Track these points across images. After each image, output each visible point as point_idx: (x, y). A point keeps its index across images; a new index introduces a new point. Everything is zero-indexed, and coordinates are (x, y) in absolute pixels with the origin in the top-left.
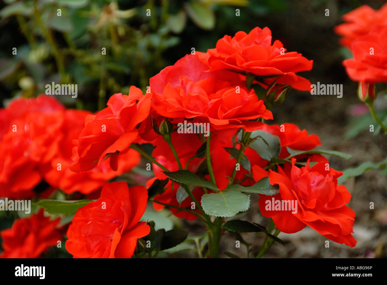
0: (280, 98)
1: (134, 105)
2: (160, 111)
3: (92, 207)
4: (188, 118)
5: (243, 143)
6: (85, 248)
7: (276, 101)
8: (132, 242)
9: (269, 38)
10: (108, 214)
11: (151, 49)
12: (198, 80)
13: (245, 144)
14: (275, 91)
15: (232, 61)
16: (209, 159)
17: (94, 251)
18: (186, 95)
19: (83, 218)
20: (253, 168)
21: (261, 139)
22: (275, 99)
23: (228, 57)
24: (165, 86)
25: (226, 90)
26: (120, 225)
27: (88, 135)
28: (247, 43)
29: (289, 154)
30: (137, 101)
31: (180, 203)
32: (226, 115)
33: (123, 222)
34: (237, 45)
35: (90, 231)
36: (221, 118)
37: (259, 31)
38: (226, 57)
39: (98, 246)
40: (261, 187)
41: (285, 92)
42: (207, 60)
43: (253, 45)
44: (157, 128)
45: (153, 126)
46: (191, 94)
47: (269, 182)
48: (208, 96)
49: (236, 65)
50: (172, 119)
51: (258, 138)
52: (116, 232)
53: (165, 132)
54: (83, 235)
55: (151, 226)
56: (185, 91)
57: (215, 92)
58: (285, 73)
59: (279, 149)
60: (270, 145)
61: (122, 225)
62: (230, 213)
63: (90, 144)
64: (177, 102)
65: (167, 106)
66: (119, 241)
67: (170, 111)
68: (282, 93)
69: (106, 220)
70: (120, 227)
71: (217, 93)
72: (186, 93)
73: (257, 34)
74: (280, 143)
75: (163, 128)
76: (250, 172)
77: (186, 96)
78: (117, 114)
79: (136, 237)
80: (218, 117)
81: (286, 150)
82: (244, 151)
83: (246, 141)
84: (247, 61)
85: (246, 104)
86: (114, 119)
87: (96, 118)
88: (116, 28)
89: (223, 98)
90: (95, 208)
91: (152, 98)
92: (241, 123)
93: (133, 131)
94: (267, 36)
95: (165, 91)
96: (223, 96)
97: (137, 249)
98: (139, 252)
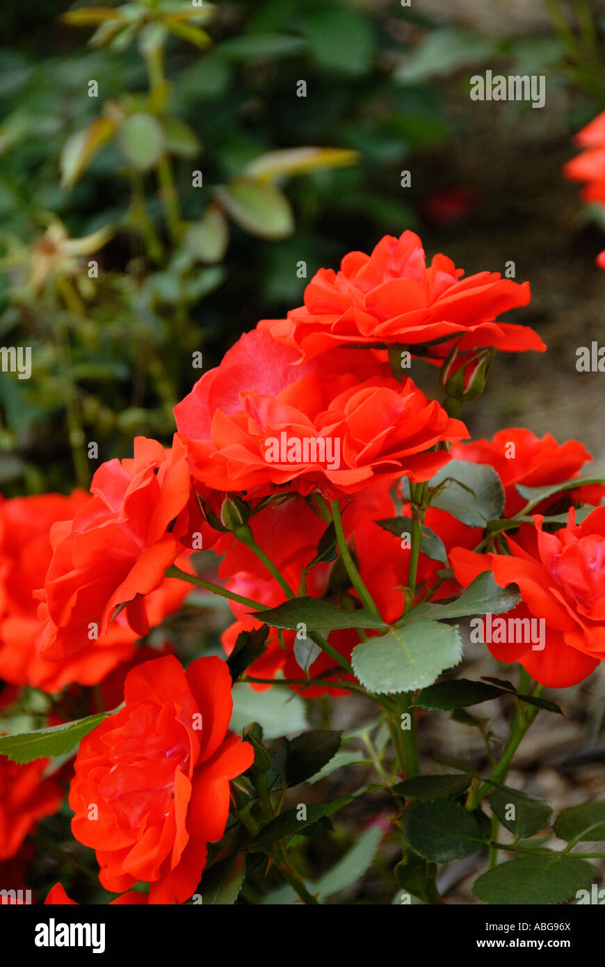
0: (475, 382)
1: (151, 482)
2: (212, 479)
3: (111, 728)
4: (278, 483)
5: (416, 504)
6: (117, 827)
7: (466, 391)
8: (220, 792)
9: (419, 253)
10: (152, 740)
11: (164, 310)
12: (283, 385)
13: (420, 505)
14: (460, 370)
15: (348, 327)
16: (347, 559)
17: (139, 829)
18: (264, 431)
19: (97, 758)
20: (450, 556)
21: (455, 483)
22: (465, 387)
23: (337, 321)
24: (212, 417)
25: (351, 395)
26: (184, 758)
27: (65, 574)
28: (373, 277)
29: (525, 502)
30: (156, 471)
31: (308, 669)
32: (362, 456)
33: (190, 748)
34: (349, 290)
35: (119, 787)
36: (354, 466)
37: (392, 245)
38: (333, 320)
39: (146, 817)
40: (480, 598)
41: (482, 366)
42: (292, 336)
43: (387, 280)
44: (216, 517)
45: (205, 516)
46: (272, 427)
47: (493, 583)
48: (312, 421)
49: (359, 335)
50: (244, 492)
51: (447, 484)
52: (178, 774)
53: (236, 524)
54: (107, 800)
55: (255, 742)
56: (259, 422)
57: (324, 407)
58: (473, 328)
59: (501, 493)
60: (476, 492)
61: (188, 756)
62: (422, 678)
63: (74, 591)
64: (246, 451)
65: (225, 466)
66: (189, 795)
67: (236, 476)
68: (476, 371)
69: (150, 754)
70: (185, 761)
71: (331, 408)
72: (262, 425)
73: (390, 251)
74: (499, 479)
75: (228, 516)
76: (447, 566)
77: (263, 434)
78: (118, 508)
79: (226, 777)
80: (346, 466)
81: (516, 492)
82: (423, 522)
83: (422, 497)
84: (381, 320)
85: (401, 419)
86: (115, 525)
87: (74, 527)
88: (73, 281)
89: (346, 420)
90: (117, 731)
91: (187, 456)
92: (400, 465)
93: (163, 540)
94: (413, 250)
95: (212, 431)
96: (346, 411)
97: (234, 801)
98: (240, 807)
